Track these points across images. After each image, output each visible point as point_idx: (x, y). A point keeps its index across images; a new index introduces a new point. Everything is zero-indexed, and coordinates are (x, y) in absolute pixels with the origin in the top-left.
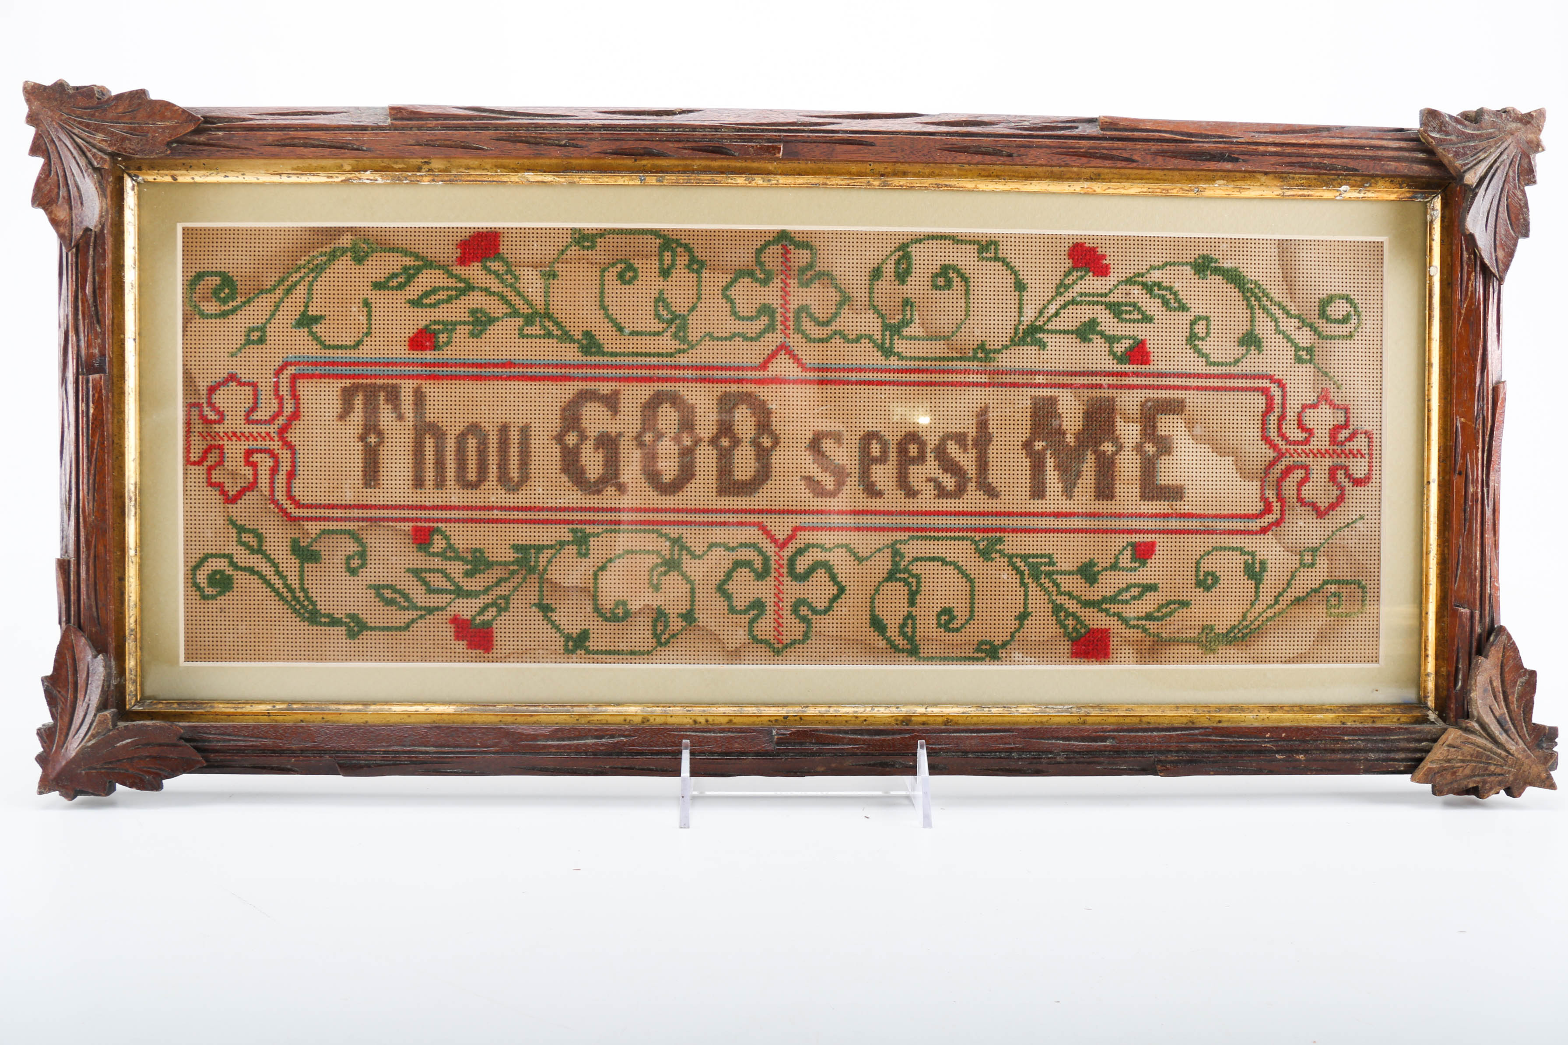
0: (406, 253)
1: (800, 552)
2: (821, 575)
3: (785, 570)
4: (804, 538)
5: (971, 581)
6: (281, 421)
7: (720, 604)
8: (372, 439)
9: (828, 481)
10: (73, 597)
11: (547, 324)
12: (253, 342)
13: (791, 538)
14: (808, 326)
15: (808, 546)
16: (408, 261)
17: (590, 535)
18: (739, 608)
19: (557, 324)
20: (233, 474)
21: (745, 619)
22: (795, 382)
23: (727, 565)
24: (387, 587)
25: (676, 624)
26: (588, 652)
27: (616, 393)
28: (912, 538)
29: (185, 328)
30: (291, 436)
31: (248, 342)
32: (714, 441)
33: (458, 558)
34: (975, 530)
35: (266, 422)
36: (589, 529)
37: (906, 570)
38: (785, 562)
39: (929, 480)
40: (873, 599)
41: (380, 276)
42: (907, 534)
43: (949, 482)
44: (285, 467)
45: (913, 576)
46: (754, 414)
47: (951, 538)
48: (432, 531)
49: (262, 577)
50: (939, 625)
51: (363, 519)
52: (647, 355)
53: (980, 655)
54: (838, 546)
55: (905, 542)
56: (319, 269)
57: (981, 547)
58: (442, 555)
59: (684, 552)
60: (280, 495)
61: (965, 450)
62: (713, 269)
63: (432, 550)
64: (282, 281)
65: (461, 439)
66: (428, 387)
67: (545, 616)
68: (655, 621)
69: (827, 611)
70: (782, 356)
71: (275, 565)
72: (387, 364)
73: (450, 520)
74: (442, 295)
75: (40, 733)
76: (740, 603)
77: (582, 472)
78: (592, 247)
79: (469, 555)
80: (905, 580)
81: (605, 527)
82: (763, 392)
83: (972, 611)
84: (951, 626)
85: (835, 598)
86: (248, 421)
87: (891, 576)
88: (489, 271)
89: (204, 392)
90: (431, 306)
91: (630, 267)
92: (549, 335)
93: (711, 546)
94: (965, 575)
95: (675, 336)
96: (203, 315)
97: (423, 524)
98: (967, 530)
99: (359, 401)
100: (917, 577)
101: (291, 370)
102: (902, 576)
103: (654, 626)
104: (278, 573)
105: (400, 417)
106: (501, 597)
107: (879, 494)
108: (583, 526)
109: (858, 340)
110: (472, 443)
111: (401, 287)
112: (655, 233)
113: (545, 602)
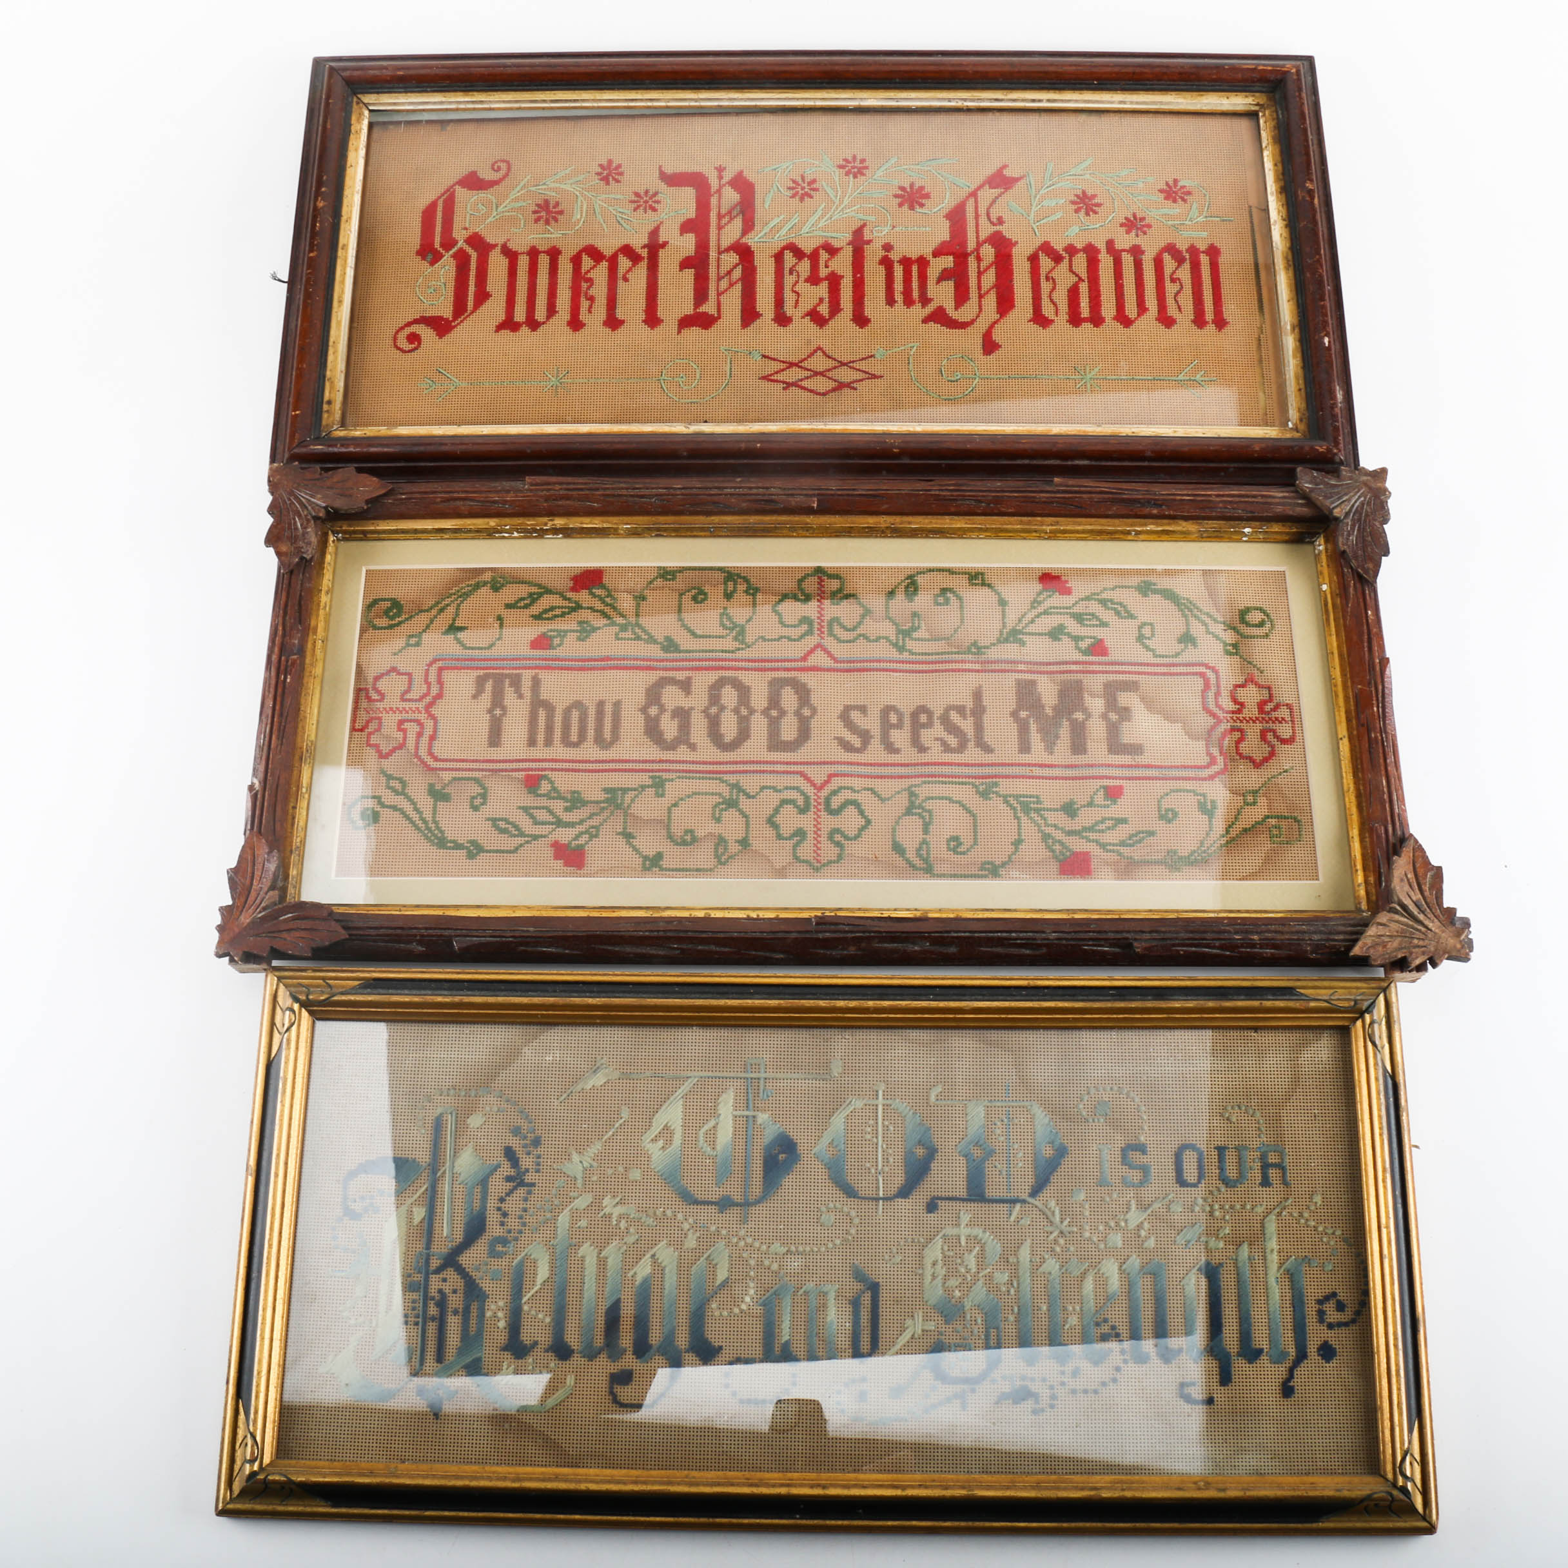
0: (530, 583)
1: (834, 793)
2: (851, 810)
3: (822, 807)
4: (836, 783)
5: (974, 816)
6: (428, 699)
7: (771, 832)
8: (498, 712)
9: (856, 742)
10: (257, 812)
11: (637, 631)
12: (412, 645)
13: (827, 782)
14: (837, 630)
15: (841, 788)
16: (534, 590)
17: (666, 780)
18: (785, 835)
19: (644, 631)
20: (388, 738)
21: (789, 844)
22: (829, 670)
23: (776, 803)
24: (502, 819)
25: (734, 848)
26: (661, 869)
27: (689, 679)
28: (925, 783)
29: (360, 638)
30: (433, 710)
31: (408, 645)
32: (766, 712)
33: (560, 797)
34: (975, 777)
35: (416, 700)
36: (665, 775)
37: (920, 807)
38: (822, 801)
39: (937, 739)
40: (894, 830)
41: (511, 600)
42: (920, 779)
43: (953, 741)
44: (428, 731)
45: (926, 811)
46: (797, 692)
47: (956, 783)
48: (539, 778)
49: (403, 813)
50: (949, 849)
51: (486, 770)
52: (712, 651)
53: (983, 873)
54: (865, 789)
55: (918, 786)
56: (466, 595)
57: (981, 790)
58: (548, 796)
59: (741, 794)
60: (423, 752)
61: (965, 718)
62: (765, 593)
63: (539, 792)
64: (438, 603)
65: (567, 711)
66: (543, 675)
67: (630, 844)
68: (717, 846)
69: (856, 837)
70: (819, 653)
71: (414, 803)
72: (513, 660)
73: (555, 770)
74: (558, 612)
75: (221, 909)
76: (786, 831)
77: (661, 734)
78: (673, 579)
79: (569, 796)
80: (919, 814)
81: (678, 774)
82: (803, 677)
83: (975, 839)
84: (959, 850)
85: (863, 828)
86: (403, 700)
87: (908, 812)
88: (594, 596)
89: (370, 680)
90: (548, 619)
91: (701, 592)
92: (638, 638)
93: (763, 788)
94: (969, 811)
95: (736, 639)
96: (375, 628)
97: (534, 773)
98: (969, 777)
99: (489, 686)
100: (930, 811)
101: (440, 664)
102: (917, 811)
103: (716, 850)
104: (416, 810)
105: (521, 696)
106: (593, 827)
107: (897, 751)
108: (661, 774)
109: (878, 639)
110: (575, 715)
111: (526, 607)
112: (720, 569)
113: (628, 831)
